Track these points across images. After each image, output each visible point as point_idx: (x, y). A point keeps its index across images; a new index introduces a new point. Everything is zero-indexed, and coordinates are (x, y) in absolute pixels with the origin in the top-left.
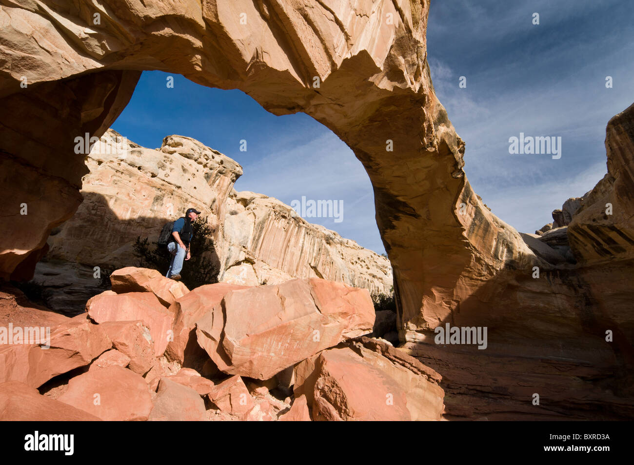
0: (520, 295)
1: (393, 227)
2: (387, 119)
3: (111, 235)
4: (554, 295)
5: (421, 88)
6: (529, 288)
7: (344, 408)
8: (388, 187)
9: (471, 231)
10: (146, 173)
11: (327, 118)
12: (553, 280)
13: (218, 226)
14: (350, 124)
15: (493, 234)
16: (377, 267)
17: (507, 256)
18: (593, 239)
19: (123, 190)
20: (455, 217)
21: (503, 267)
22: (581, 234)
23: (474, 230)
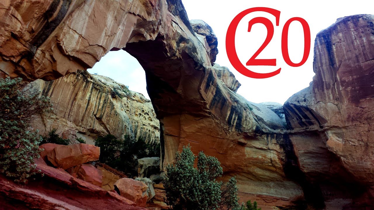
0: (247, 150)
1: (160, 97)
6: (254, 145)
9: (212, 104)
12: (270, 140)
15: (228, 106)
17: (237, 123)
18: (297, 114)
20: (201, 94)
21: (233, 130)
22: (291, 111)
23: (214, 103)
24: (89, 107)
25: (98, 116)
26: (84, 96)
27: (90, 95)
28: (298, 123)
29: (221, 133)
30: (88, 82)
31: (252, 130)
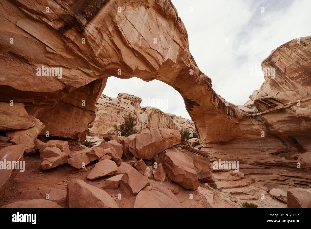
0: (240, 126)
1: (192, 110)
2: (182, 76)
3: (107, 125)
4: (253, 125)
5: (191, 65)
6: (244, 124)
7: (172, 165)
8: (187, 97)
10: (114, 105)
11: (164, 80)
12: (252, 120)
13: (137, 118)
14: (171, 80)
15: (226, 107)
16: (190, 124)
17: (233, 114)
18: (264, 103)
19: (108, 111)
20: (212, 103)
21: (232, 118)
22: (259, 102)
23: (219, 107)
24: (165, 123)
25: (168, 126)
26: (162, 120)
27: (164, 119)
28: (266, 107)
29: (226, 121)
30: (162, 114)
31: (242, 116)
